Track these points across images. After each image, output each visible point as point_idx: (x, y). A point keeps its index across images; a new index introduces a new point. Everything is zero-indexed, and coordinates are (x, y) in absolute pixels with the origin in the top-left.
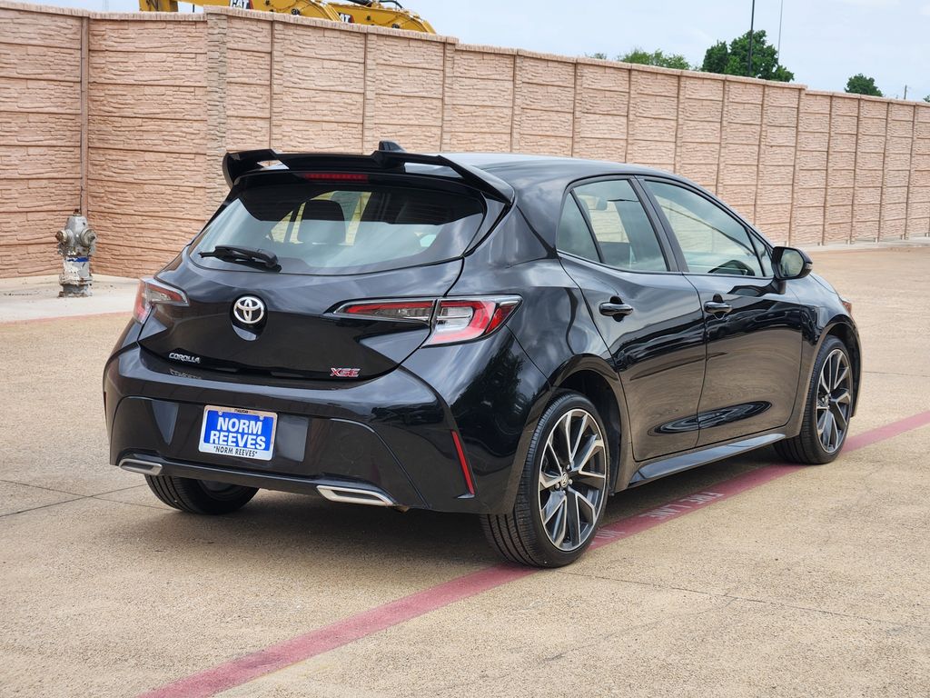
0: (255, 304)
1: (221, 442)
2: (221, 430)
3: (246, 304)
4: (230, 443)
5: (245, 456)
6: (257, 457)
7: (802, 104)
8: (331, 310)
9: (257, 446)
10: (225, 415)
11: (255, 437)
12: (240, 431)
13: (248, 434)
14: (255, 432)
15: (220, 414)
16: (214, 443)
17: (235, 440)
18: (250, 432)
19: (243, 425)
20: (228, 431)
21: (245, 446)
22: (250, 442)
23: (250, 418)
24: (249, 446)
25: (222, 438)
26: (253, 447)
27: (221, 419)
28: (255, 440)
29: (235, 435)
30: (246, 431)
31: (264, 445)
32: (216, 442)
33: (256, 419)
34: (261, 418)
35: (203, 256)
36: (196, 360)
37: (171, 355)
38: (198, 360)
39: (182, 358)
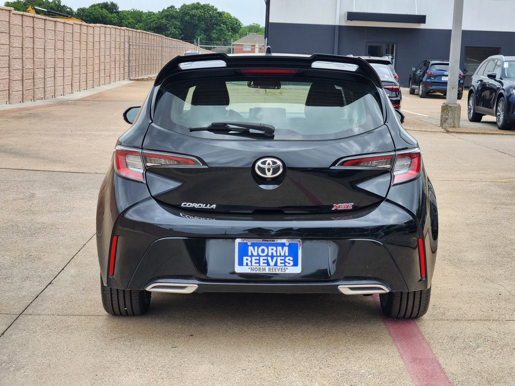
0: (274, 163)
1: (253, 264)
2: (252, 256)
3: (267, 164)
4: (261, 264)
5: (277, 272)
6: (287, 271)
7: (11, 19)
8: (334, 164)
9: (287, 264)
10: (253, 245)
11: (283, 258)
12: (270, 254)
13: (277, 256)
14: (283, 254)
15: (249, 244)
16: (247, 264)
17: (266, 261)
18: (278, 254)
19: (271, 250)
20: (258, 255)
21: (276, 264)
22: (279, 262)
23: (277, 245)
24: (279, 264)
25: (254, 261)
26: (283, 265)
27: (250, 248)
28: (284, 260)
29: (266, 258)
30: (275, 254)
31: (292, 263)
32: (249, 264)
33: (283, 245)
34: (287, 244)
35: (192, 130)
36: (212, 207)
37: (183, 204)
38: (214, 206)
39: (196, 206)
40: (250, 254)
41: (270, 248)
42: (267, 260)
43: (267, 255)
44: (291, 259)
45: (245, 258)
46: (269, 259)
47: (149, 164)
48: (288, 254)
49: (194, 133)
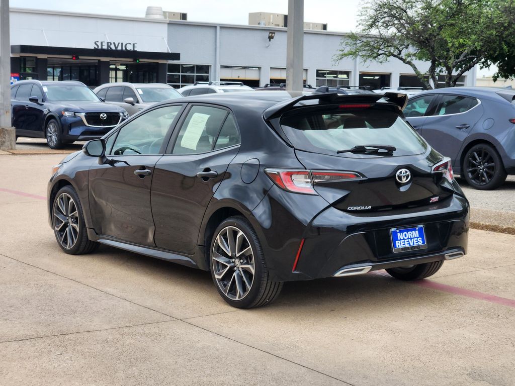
0: (406, 172)
3: (402, 173)
5: (415, 249)
10: (400, 232)
11: (417, 239)
14: (416, 237)
15: (398, 231)
17: (408, 243)
18: (414, 237)
19: (409, 234)
20: (404, 239)
23: (412, 230)
25: (402, 243)
27: (399, 234)
30: (412, 237)
33: (415, 230)
34: (417, 229)
35: (338, 152)
36: (368, 208)
37: (348, 208)
38: (370, 207)
39: (358, 208)
40: (399, 239)
41: (409, 232)
42: (408, 241)
43: (408, 238)
44: (421, 239)
45: (397, 242)
46: (410, 240)
47: (316, 181)
48: (419, 235)
49: (340, 154)
